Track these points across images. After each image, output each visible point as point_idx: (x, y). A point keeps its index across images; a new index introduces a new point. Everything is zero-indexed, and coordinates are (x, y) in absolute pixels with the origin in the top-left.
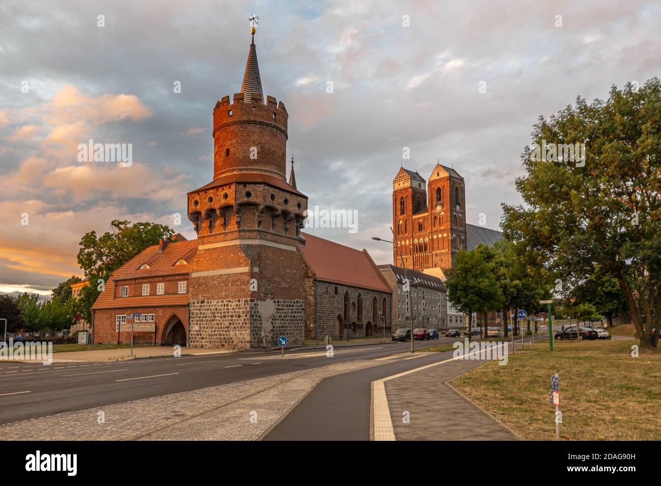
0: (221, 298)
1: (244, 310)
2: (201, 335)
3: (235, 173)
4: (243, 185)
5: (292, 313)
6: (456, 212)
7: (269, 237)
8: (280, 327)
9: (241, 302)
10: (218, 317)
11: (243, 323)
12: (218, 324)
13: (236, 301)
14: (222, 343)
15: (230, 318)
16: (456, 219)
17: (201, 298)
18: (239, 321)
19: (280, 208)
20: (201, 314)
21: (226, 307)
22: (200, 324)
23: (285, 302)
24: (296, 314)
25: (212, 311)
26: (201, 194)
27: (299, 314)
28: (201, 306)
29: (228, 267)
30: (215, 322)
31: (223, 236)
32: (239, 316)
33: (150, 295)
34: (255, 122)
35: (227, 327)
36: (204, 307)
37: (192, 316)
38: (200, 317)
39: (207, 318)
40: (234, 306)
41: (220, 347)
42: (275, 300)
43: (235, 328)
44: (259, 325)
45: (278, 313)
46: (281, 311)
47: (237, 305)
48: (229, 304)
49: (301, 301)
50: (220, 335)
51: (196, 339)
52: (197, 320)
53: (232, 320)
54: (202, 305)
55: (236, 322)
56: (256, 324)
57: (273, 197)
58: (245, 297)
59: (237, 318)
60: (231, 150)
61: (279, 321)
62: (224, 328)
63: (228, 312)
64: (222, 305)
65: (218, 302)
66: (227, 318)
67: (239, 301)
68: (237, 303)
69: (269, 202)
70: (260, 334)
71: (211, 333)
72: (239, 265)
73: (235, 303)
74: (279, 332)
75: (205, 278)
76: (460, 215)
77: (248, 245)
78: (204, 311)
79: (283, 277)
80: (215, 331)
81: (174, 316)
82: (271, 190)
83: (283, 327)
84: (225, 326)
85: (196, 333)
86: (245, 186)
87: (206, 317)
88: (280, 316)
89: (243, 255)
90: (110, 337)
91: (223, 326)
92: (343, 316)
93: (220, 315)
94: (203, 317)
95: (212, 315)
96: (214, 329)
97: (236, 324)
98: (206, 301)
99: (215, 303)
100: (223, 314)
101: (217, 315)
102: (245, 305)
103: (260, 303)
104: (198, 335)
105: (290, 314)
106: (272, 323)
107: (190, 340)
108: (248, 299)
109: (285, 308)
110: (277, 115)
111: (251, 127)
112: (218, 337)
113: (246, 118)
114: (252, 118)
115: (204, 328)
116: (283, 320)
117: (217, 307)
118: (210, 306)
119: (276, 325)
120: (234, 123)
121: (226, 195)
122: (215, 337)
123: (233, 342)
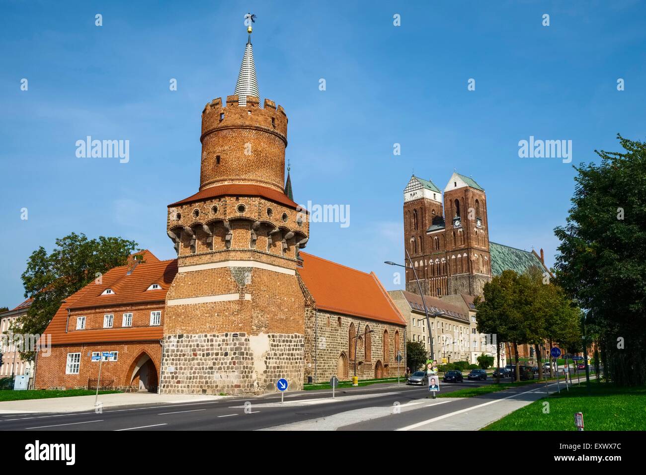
0: (204, 331)
1: (232, 346)
2: (177, 378)
3: (226, 183)
4: (235, 198)
5: (289, 350)
6: (477, 228)
7: (264, 258)
8: (274, 368)
9: (229, 337)
10: (200, 355)
11: (230, 363)
12: (199, 364)
13: (223, 335)
14: (204, 388)
15: (214, 356)
16: (478, 236)
17: (179, 332)
18: (225, 361)
19: (278, 224)
20: (178, 351)
21: (210, 343)
22: (176, 365)
23: (281, 336)
24: (294, 352)
25: (192, 347)
26: (184, 207)
27: (297, 352)
28: (178, 342)
29: (213, 293)
30: (196, 362)
31: (209, 256)
32: (226, 354)
33: (113, 327)
34: (250, 128)
35: (211, 368)
36: (182, 342)
37: (166, 354)
38: (176, 355)
39: (186, 357)
40: (220, 341)
41: (201, 392)
42: (270, 334)
43: (220, 369)
44: (250, 365)
45: (273, 350)
46: (276, 348)
47: (224, 340)
48: (214, 339)
49: (300, 335)
50: (201, 377)
51: (170, 382)
52: (173, 360)
53: (216, 359)
54: (180, 340)
55: (222, 361)
56: (247, 363)
57: (269, 212)
58: (234, 331)
59: (223, 356)
60: (222, 157)
61: (274, 360)
62: (206, 369)
63: (212, 349)
64: (205, 341)
65: (200, 337)
66: (210, 356)
67: (227, 335)
68: (224, 338)
69: (265, 218)
70: (251, 377)
71: (189, 375)
72: (228, 291)
73: (221, 338)
74: (273, 374)
75: (185, 307)
76: (482, 231)
77: (239, 268)
78: (182, 348)
79: (279, 306)
80: (194, 373)
81: (143, 354)
82: (268, 204)
83: (278, 367)
84: (208, 367)
85: (170, 375)
86: (237, 199)
87: (184, 355)
88: (275, 354)
89: (233, 279)
90: (56, 382)
91: (205, 366)
92: (347, 354)
93: (202, 353)
94: (180, 355)
95: (192, 352)
96: (194, 370)
97: (222, 364)
98: (185, 335)
99: (197, 338)
100: (205, 352)
101: (198, 352)
102: (233, 340)
103: (251, 337)
104: (173, 378)
105: (287, 352)
106: (266, 362)
107: (162, 385)
108: (238, 333)
109: (282, 344)
110: (276, 120)
111: (245, 133)
112: (198, 380)
113: (239, 122)
114: (247, 123)
115: (181, 368)
116: (278, 358)
117: (198, 343)
118: (189, 342)
119: (270, 365)
120: (226, 128)
121: (215, 209)
122: (195, 380)
123: (217, 386)
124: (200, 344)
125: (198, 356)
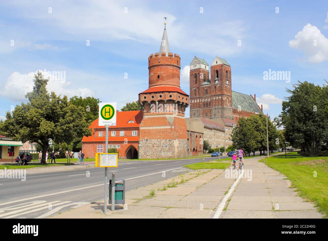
0: (157, 139)
1: (169, 144)
2: (146, 154)
3: (163, 86)
9: (167, 141)
10: (156, 146)
11: (168, 149)
12: (155, 150)
13: (164, 140)
14: (158, 157)
15: (161, 147)
17: (146, 138)
19: (181, 101)
20: (146, 145)
21: (159, 143)
22: (146, 150)
23: (181, 140)
24: (184, 145)
25: (152, 144)
26: (147, 94)
28: (146, 142)
29: (160, 126)
32: (166, 146)
33: (116, 136)
34: (170, 65)
36: (148, 142)
37: (141, 146)
38: (146, 147)
39: (150, 147)
43: (164, 151)
44: (174, 150)
45: (179, 145)
47: (165, 142)
48: (161, 141)
49: (186, 140)
50: (156, 154)
51: (143, 156)
52: (144, 148)
53: (162, 148)
57: (179, 97)
58: (169, 139)
60: (160, 76)
61: (180, 148)
62: (158, 151)
63: (160, 145)
64: (157, 142)
65: (155, 140)
66: (160, 147)
67: (166, 140)
68: (165, 141)
69: (178, 99)
70: (174, 154)
71: (151, 153)
72: (166, 125)
73: (164, 141)
74: (179, 153)
75: (148, 130)
77: (169, 117)
78: (148, 144)
79: (181, 130)
80: (154, 152)
81: (132, 146)
82: (179, 95)
83: (181, 151)
84: (159, 150)
85: (144, 153)
86: (169, 93)
87: (149, 146)
89: (168, 121)
90: (93, 155)
91: (158, 150)
94: (147, 147)
95: (152, 146)
97: (165, 150)
98: (149, 140)
100: (158, 146)
101: (155, 146)
102: (169, 142)
103: (174, 141)
104: (145, 154)
107: (141, 156)
108: (171, 139)
109: (181, 143)
110: (178, 62)
111: (169, 67)
112: (155, 155)
113: (167, 63)
114: (169, 64)
115: (148, 151)
116: (181, 148)
117: (155, 142)
118: (151, 142)
119: (179, 150)
120: (162, 65)
121: (161, 96)
122: (154, 155)
123: (163, 157)
124: (155, 143)
125: (155, 147)
